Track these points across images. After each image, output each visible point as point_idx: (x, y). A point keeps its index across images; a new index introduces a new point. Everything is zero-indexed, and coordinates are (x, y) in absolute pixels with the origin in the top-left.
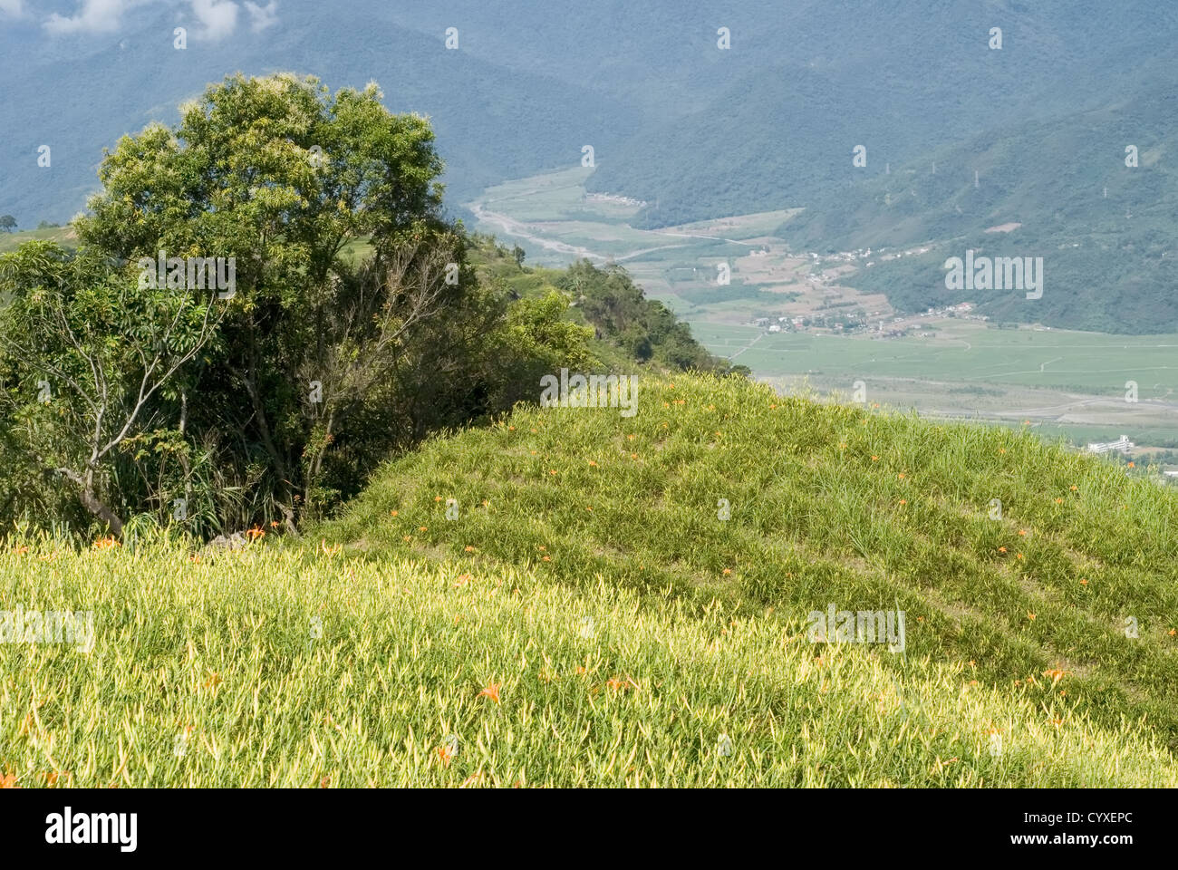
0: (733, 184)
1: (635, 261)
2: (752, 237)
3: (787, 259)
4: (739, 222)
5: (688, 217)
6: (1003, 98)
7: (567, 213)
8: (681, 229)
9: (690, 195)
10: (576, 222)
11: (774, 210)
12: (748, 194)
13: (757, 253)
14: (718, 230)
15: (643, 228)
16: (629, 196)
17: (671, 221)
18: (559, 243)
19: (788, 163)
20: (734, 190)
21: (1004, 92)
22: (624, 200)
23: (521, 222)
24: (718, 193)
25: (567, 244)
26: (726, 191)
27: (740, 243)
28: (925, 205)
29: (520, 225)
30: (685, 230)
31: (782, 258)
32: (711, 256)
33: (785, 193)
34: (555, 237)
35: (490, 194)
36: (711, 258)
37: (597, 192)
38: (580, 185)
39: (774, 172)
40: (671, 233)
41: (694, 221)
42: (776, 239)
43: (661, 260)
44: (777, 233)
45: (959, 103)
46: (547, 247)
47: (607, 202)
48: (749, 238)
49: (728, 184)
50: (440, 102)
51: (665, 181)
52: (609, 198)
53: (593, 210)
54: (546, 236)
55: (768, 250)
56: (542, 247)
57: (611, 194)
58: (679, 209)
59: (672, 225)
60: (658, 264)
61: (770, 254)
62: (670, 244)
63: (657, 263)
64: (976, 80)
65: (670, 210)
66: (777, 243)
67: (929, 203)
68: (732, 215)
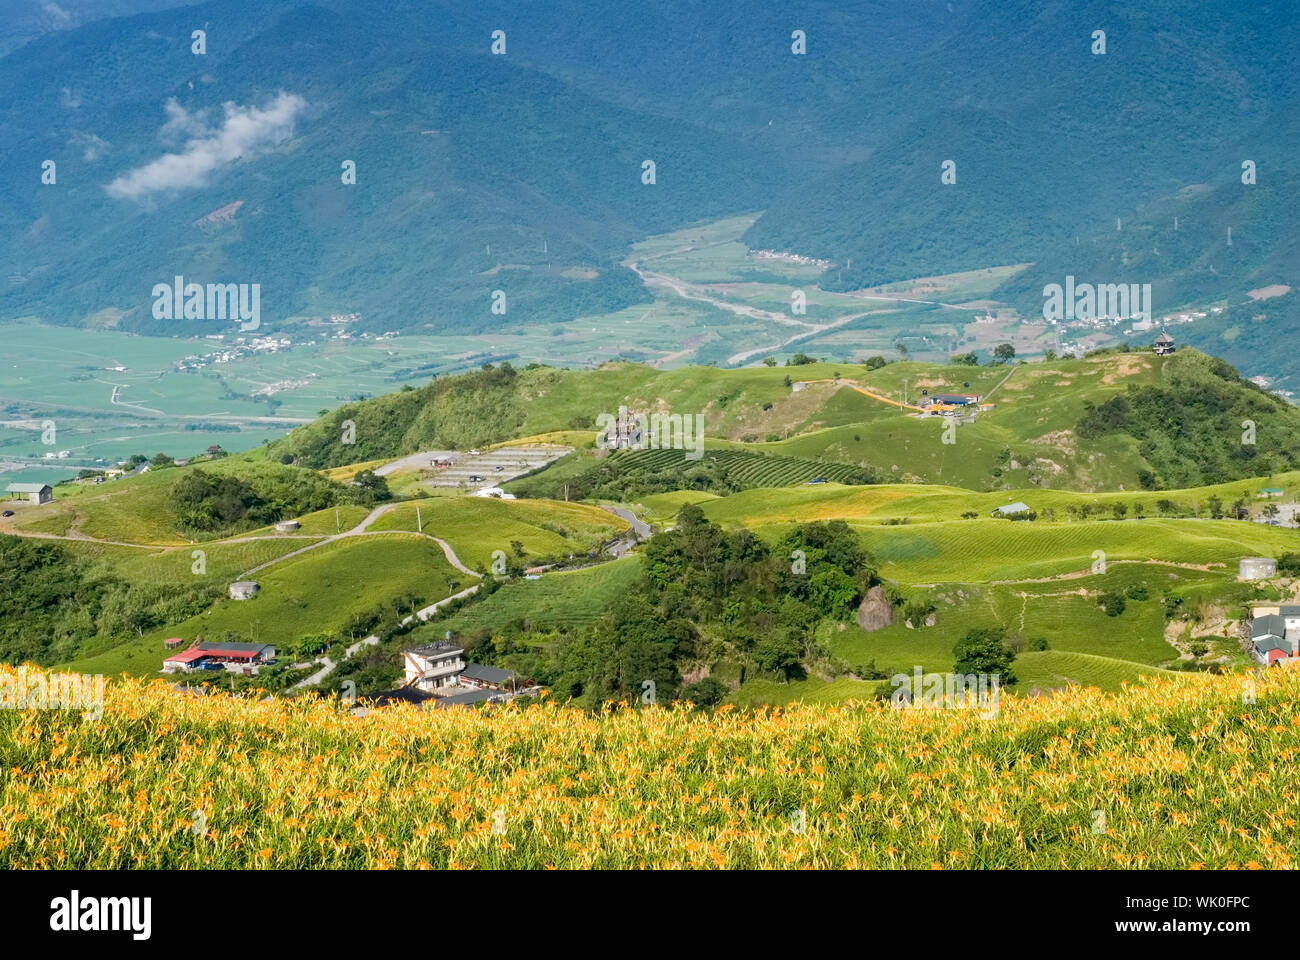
0: (926, 240)
1: (850, 329)
2: (968, 301)
3: (1022, 326)
4: (945, 284)
5: (883, 277)
6: (1191, 142)
7: (740, 274)
8: (880, 291)
9: (882, 252)
10: (755, 283)
11: (974, 270)
12: (944, 252)
13: (983, 319)
14: (923, 293)
15: (837, 290)
16: (800, 254)
17: (865, 282)
18: (751, 309)
19: (982, 217)
20: (927, 247)
21: (1191, 136)
22: (796, 258)
23: (693, 283)
24: (911, 251)
25: (761, 309)
26: (920, 248)
27: (956, 307)
28: (1171, 265)
29: (694, 287)
30: (885, 293)
31: (1015, 325)
32: (934, 322)
33: (984, 250)
34: (743, 302)
35: (639, 251)
36: (934, 325)
37: (761, 248)
38: (737, 241)
39: (969, 227)
40: (869, 296)
41: (889, 282)
42: (997, 303)
43: (879, 327)
44: (994, 296)
45: (1143, 147)
46: (739, 313)
47: (778, 261)
48: (964, 302)
49: (920, 241)
50: (565, 149)
51: (841, 237)
52: (776, 256)
53: (766, 269)
54: (733, 300)
55: (994, 316)
56: (733, 313)
57: (777, 251)
58: (872, 269)
59: (867, 286)
60: (879, 333)
61: (998, 319)
62: (879, 308)
63: (876, 331)
64: (1159, 123)
65: (863, 270)
66: (1000, 307)
67: (1175, 262)
68: (929, 275)
